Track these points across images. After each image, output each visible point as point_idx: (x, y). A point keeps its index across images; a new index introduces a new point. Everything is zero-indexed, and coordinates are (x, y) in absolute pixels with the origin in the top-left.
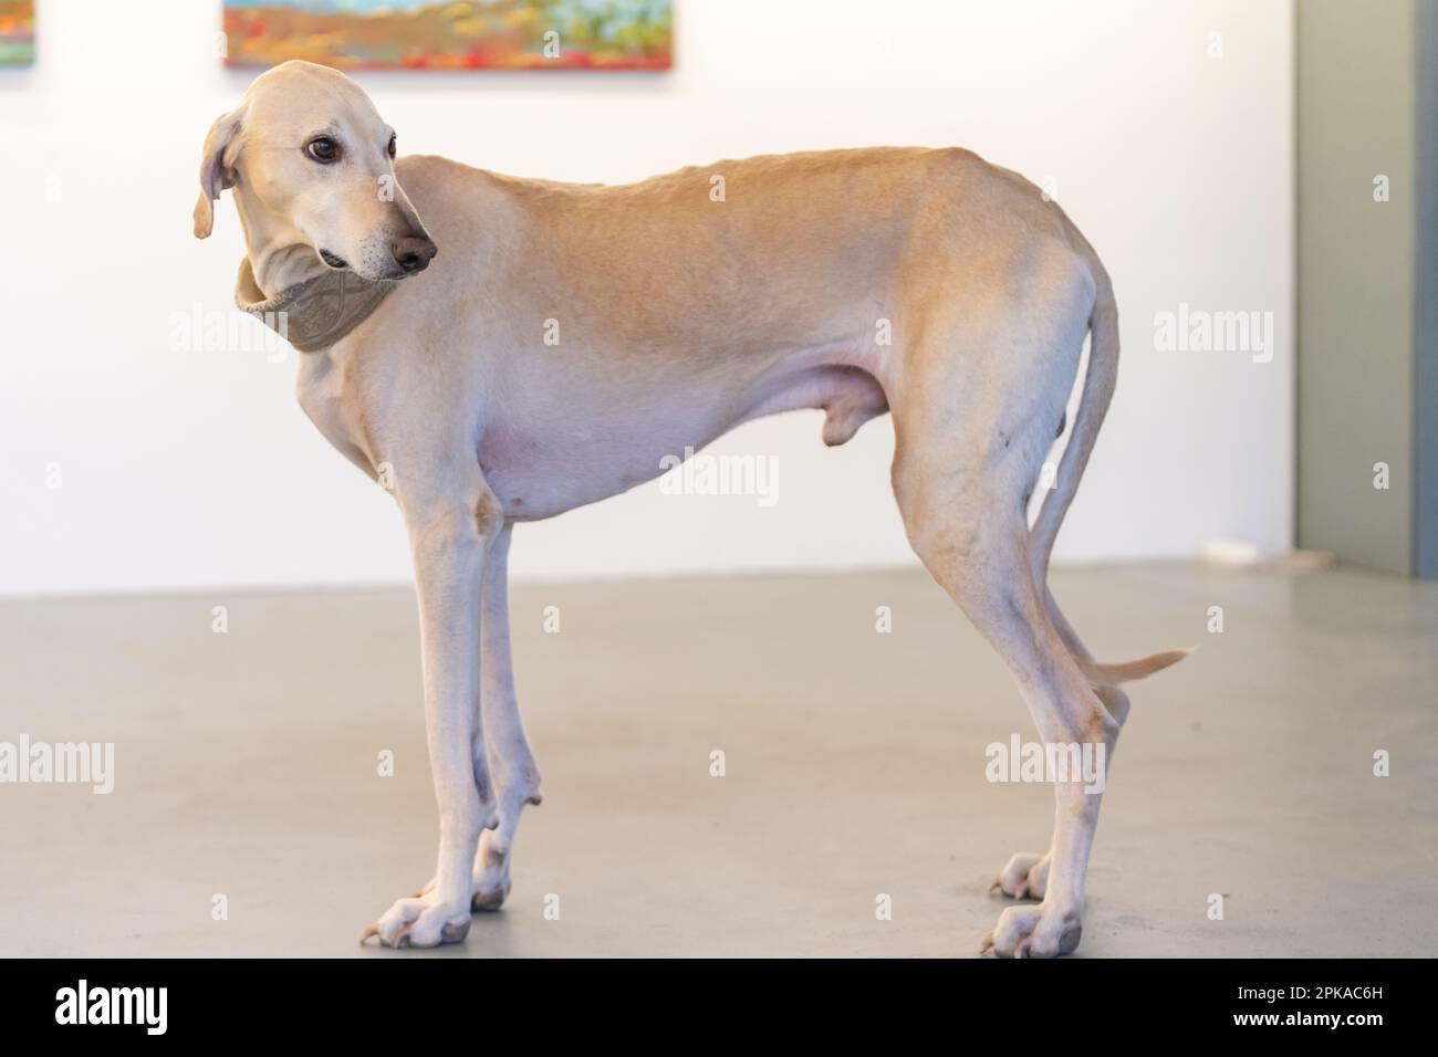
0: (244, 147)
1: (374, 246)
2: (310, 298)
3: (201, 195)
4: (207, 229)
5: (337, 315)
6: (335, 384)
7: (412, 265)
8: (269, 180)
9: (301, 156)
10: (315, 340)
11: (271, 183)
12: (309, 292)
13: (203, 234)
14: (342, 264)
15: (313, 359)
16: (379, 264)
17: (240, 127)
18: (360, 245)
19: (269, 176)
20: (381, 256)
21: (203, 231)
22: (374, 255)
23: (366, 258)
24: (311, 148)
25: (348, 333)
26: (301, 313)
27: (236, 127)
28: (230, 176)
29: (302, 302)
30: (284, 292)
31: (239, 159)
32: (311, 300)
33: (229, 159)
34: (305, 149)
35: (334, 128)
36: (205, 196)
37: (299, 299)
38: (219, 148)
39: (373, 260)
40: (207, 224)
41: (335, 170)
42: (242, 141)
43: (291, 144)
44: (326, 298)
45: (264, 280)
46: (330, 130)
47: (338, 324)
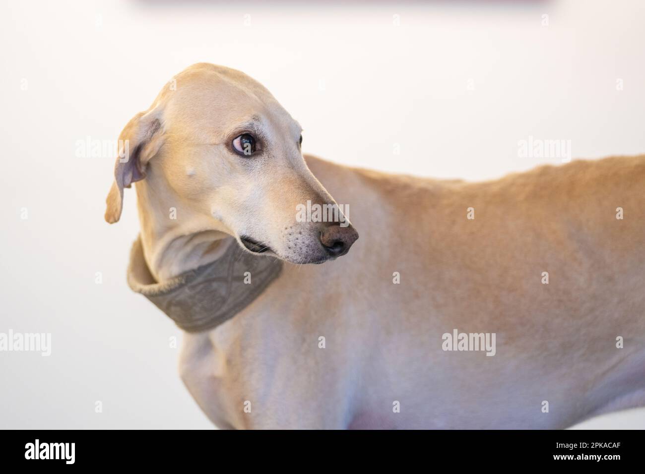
0: (164, 144)
1: (300, 233)
2: (199, 284)
3: (114, 184)
4: (116, 216)
5: (224, 301)
6: (216, 365)
7: (337, 250)
8: (188, 173)
9: (225, 151)
10: (200, 323)
11: (190, 176)
12: (200, 279)
13: (112, 220)
14: (264, 248)
15: (196, 339)
16: (304, 250)
17: (159, 124)
18: (286, 232)
19: (189, 170)
20: (307, 242)
21: (113, 216)
22: (300, 241)
23: (291, 244)
24: (237, 143)
25: (231, 317)
26: (191, 297)
27: (156, 125)
28: (143, 170)
29: (193, 287)
30: (177, 277)
31: (158, 155)
32: (202, 286)
33: (146, 155)
34: (229, 145)
35: (256, 123)
36: (116, 184)
37: (190, 285)
38: (137, 143)
39: (299, 245)
40: (116, 210)
41: (258, 163)
42: (163, 138)
43: (214, 140)
44: (215, 285)
45: (160, 263)
46: (252, 124)
47: (224, 309)
